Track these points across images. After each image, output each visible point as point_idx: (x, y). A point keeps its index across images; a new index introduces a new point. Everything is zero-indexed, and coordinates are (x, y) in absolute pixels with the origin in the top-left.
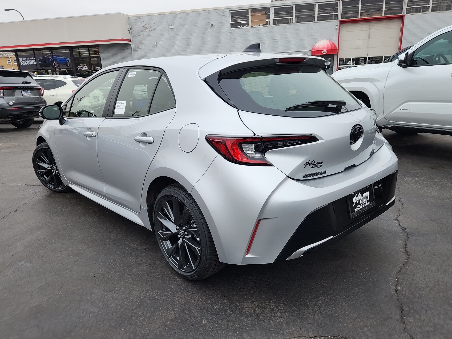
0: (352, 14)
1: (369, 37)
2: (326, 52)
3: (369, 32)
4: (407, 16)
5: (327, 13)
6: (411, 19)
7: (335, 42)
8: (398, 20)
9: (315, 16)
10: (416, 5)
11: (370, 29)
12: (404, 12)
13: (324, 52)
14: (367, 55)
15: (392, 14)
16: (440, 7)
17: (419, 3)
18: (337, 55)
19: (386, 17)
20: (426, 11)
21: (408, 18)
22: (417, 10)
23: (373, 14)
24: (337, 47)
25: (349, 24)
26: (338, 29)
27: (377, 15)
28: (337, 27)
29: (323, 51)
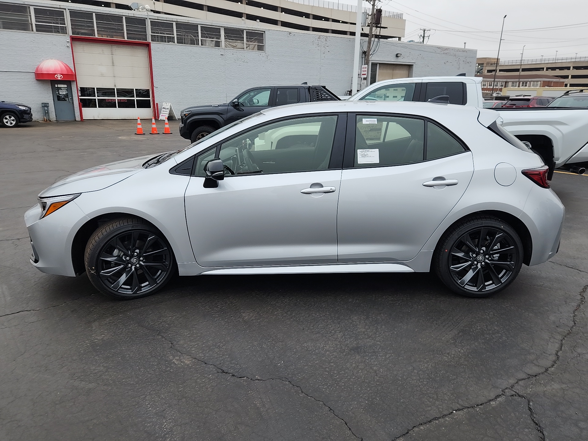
0: (86, 30)
1: (113, 63)
2: (61, 77)
3: (112, 57)
4: (153, 44)
5: (51, 23)
6: (158, 48)
7: (70, 64)
8: (143, 48)
9: (32, 24)
10: (161, 33)
11: (112, 53)
12: (149, 40)
13: (58, 76)
14: (115, 85)
15: (136, 39)
16: (184, 40)
17: (163, 31)
18: (75, 82)
19: (128, 41)
20: (171, 42)
21: (154, 46)
22: (162, 39)
23: (114, 35)
24: (74, 71)
25: (84, 43)
26: (71, 47)
27: (118, 37)
28: (69, 45)
29: (56, 75)
